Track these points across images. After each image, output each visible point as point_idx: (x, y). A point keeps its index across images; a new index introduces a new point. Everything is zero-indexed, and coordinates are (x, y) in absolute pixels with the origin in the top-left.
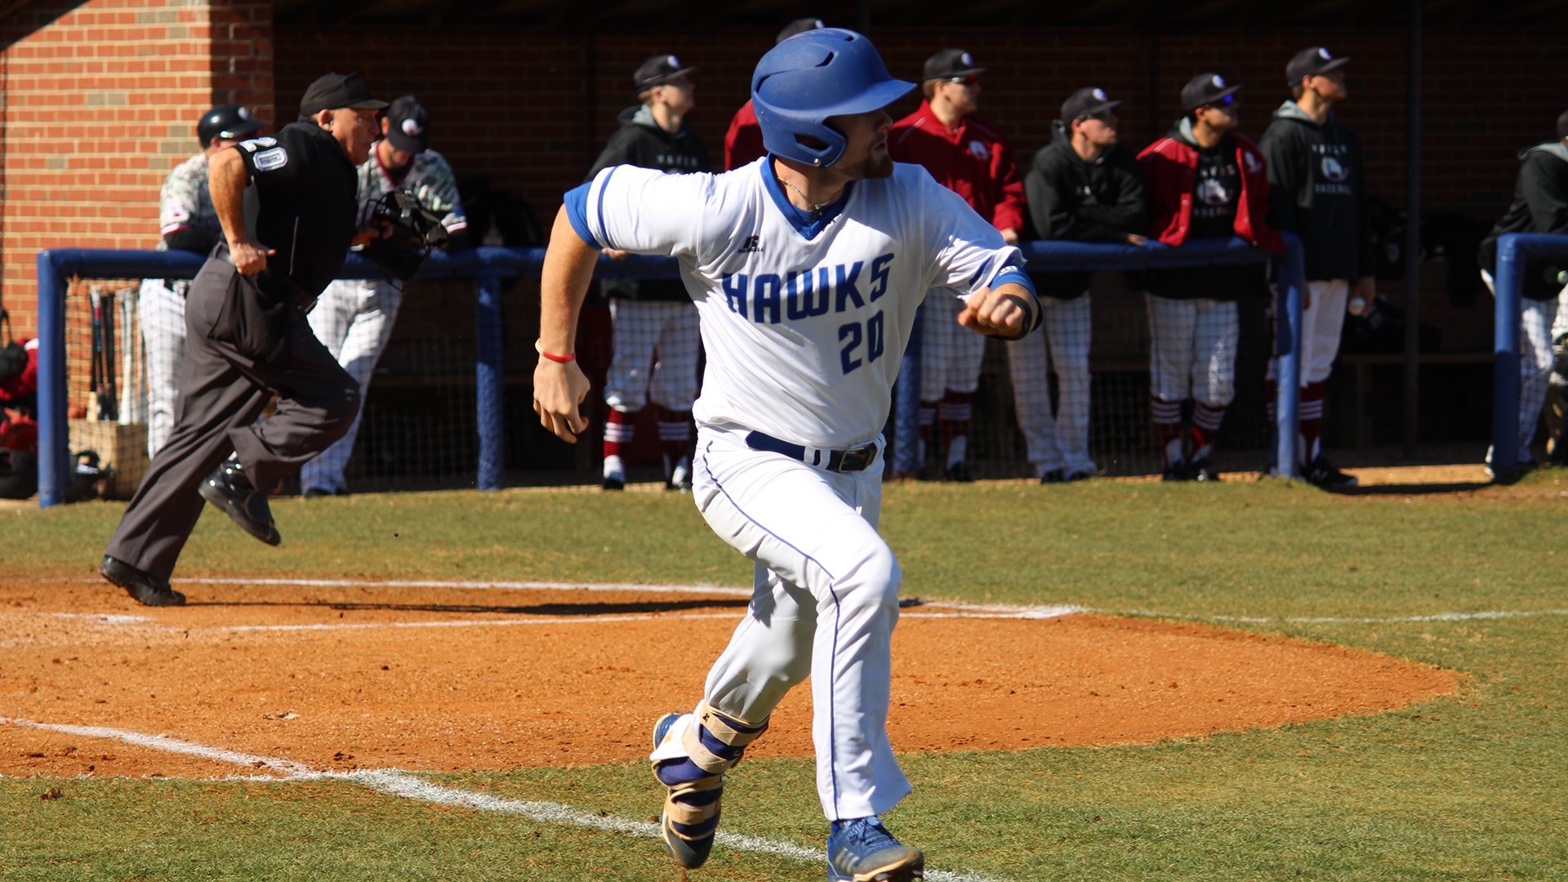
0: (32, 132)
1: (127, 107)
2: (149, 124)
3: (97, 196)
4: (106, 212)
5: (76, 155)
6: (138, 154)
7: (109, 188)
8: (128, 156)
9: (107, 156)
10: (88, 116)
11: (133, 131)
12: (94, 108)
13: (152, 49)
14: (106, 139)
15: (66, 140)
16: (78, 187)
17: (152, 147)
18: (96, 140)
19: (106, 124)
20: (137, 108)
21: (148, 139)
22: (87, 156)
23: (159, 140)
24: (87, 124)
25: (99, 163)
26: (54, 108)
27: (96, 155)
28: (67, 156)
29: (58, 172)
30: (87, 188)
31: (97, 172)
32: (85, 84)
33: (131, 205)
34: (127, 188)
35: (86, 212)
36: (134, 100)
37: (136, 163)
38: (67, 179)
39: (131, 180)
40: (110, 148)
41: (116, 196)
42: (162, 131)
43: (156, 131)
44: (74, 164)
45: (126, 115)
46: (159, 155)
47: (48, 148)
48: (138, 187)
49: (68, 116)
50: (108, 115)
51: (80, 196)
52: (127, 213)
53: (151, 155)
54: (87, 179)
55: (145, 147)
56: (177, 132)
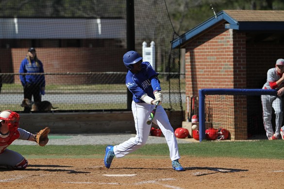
1: (216, 60)
2: (220, 63)
3: (210, 78)
4: (211, 81)
5: (205, 70)
6: (218, 70)
7: (212, 76)
8: (216, 70)
9: (212, 70)
10: (208, 62)
11: (217, 65)
12: (209, 60)
13: (221, 48)
14: (212, 66)
15: (203, 67)
16: (206, 76)
17: (221, 68)
18: (209, 67)
19: (212, 63)
20: (218, 60)
21: (220, 66)
22: (208, 70)
24: (208, 63)
25: (210, 71)
26: (201, 60)
27: (209, 70)
28: (204, 70)
29: (202, 73)
30: (208, 76)
31: (210, 73)
32: (207, 55)
33: (217, 80)
34: (216, 76)
35: (207, 81)
36: (217, 58)
37: (218, 71)
38: (204, 75)
39: (217, 75)
40: (212, 68)
41: (214, 78)
42: (223, 65)
44: (205, 71)
45: (215, 62)
46: (223, 70)
47: (200, 68)
48: (218, 76)
49: (204, 62)
51: (206, 78)
52: (216, 81)
53: (221, 70)
54: (208, 75)
55: (220, 68)
56: (226, 65)
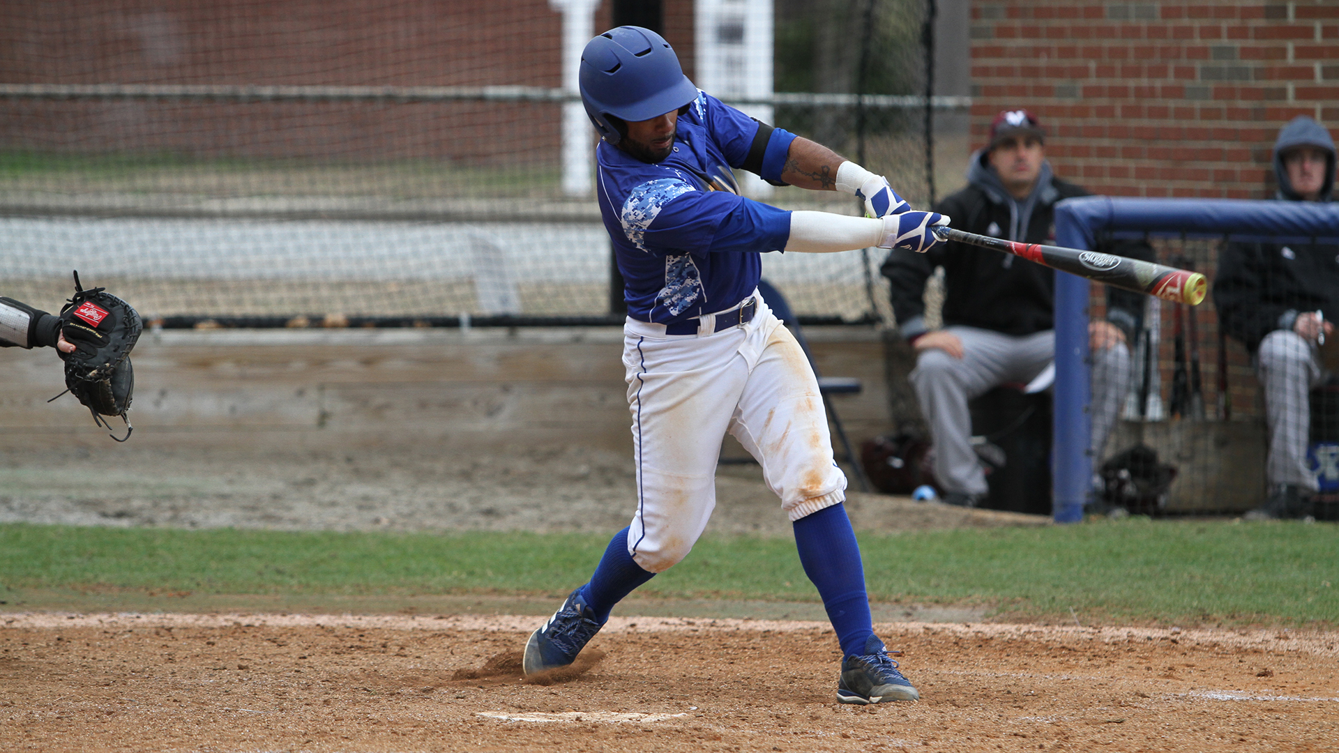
0: (1036, 52)
1: (1159, 21)
2: (1186, 43)
3: (1118, 133)
4: (1128, 153)
5: (1093, 81)
6: (1171, 81)
7: (1133, 123)
8: (1158, 83)
9: (1132, 83)
10: (1109, 32)
11: (1165, 52)
12: (1116, 23)
14: (1131, 61)
15: (1079, 62)
16: (1093, 121)
17: (1189, 73)
18: (1118, 64)
19: (1131, 43)
20: (1171, 23)
21: (1184, 62)
22: (1106, 82)
23: (1198, 64)
24: (1107, 43)
25: (1121, 92)
26: (1066, 23)
27: (1118, 82)
28: (1081, 83)
29: (1069, 102)
30: (1106, 122)
31: (1118, 104)
33: (1162, 145)
34: (1156, 123)
35: (1103, 152)
36: (1167, 13)
37: (1168, 92)
38: (1082, 112)
39: (1162, 113)
40: (1136, 73)
41: (1141, 133)
42: (1202, 53)
43: (1194, 53)
44: (1090, 92)
45: (1156, 32)
46: (1198, 82)
47: (1057, 72)
48: (1170, 123)
49: (1083, 32)
50: (1134, 32)
51: (1098, 132)
52: (1154, 154)
53: (1187, 83)
54: (1104, 112)
55: (1180, 72)
56: (1221, 52)
